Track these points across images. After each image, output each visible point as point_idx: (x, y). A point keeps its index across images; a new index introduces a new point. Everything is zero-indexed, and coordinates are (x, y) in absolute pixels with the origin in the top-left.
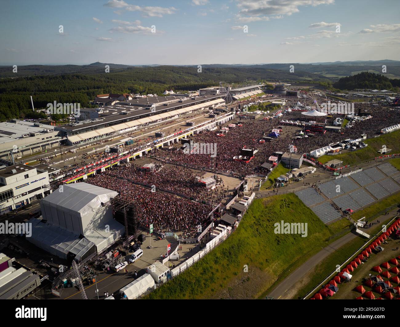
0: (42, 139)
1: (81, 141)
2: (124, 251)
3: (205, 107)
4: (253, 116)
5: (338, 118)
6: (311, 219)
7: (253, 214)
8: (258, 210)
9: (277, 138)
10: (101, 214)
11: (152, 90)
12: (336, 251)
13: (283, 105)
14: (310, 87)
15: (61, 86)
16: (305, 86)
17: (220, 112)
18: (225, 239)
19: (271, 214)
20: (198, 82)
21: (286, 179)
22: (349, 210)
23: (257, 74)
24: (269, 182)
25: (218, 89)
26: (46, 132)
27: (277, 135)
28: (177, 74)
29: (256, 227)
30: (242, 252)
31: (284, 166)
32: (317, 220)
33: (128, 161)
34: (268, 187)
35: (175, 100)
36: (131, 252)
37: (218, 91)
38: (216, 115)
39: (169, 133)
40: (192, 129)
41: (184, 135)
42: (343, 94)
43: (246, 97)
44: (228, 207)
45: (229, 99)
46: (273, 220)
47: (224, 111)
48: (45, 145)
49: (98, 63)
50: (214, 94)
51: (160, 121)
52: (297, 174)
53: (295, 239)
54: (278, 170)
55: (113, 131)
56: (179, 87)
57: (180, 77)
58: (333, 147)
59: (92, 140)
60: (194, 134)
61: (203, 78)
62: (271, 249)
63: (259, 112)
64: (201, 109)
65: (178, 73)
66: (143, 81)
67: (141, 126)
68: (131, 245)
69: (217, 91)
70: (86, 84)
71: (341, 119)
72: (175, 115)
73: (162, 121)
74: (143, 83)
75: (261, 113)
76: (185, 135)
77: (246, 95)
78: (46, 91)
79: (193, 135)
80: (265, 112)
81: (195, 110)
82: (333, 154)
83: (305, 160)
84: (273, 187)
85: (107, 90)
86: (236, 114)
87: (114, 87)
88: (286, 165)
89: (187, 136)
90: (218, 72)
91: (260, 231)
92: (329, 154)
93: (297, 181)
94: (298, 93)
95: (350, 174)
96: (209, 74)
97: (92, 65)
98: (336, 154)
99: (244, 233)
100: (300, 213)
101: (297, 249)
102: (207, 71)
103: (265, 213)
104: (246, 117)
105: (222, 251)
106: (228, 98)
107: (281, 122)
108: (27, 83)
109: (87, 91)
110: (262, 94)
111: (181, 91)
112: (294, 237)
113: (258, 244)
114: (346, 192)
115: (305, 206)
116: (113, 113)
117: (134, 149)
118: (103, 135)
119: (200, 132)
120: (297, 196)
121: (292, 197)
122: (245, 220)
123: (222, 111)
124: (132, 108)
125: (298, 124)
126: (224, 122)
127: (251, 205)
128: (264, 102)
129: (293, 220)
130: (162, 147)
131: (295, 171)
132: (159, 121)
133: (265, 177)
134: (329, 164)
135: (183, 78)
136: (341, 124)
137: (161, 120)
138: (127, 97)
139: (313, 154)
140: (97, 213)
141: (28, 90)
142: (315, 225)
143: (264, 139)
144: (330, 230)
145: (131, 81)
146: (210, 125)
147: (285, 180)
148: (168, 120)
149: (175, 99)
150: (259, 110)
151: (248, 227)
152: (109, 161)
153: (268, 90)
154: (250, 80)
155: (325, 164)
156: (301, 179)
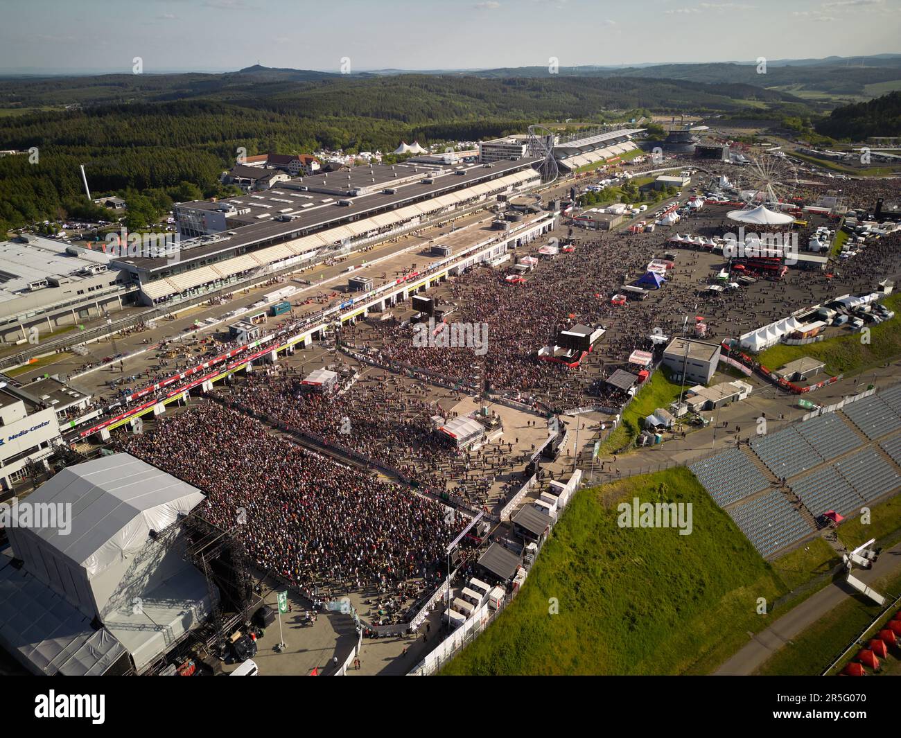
0: (78, 293)
1: (175, 294)
2: (208, 663)
3: (489, 194)
4: (602, 223)
5: (821, 229)
6: (728, 544)
7: (569, 539)
8: (585, 523)
9: (658, 288)
10: (150, 560)
11: (370, 141)
12: (788, 645)
13: (684, 185)
14: (758, 130)
15: (163, 132)
16: (746, 126)
17: (521, 214)
18: (482, 627)
19: (618, 533)
20: (485, 115)
21: (671, 420)
22: (833, 515)
23: (631, 92)
24: (624, 429)
25: (524, 143)
26: (89, 274)
27: (658, 279)
28: (435, 96)
29: (573, 578)
30: (528, 666)
31: (667, 378)
32: (744, 547)
33: (275, 357)
34: (619, 446)
35: (416, 177)
36: (228, 662)
37: (524, 147)
38: (509, 224)
39: (384, 279)
40: (444, 264)
41: (422, 280)
42: (838, 154)
43: (593, 161)
44: (505, 515)
45: (550, 169)
46: (624, 554)
47: (531, 211)
48: (86, 308)
49: (257, 68)
50: (513, 159)
51: (372, 236)
52: (698, 403)
53: (678, 609)
54: (650, 392)
55: (253, 264)
56: (437, 132)
57: (442, 102)
58: (801, 320)
59: (202, 292)
60: (450, 275)
61: (498, 104)
62: (609, 648)
63: (620, 208)
64: (478, 198)
65: (438, 92)
66: (355, 114)
67: (326, 250)
68: (232, 640)
69: (521, 148)
70: (220, 128)
71: (829, 232)
72: (412, 218)
73: (379, 236)
74: (353, 122)
75: (626, 211)
76: (426, 281)
77: (594, 157)
78: (129, 144)
79: (446, 278)
80: (635, 210)
81: (462, 203)
82: (802, 342)
83: (725, 359)
84: (634, 446)
85: (267, 143)
86: (562, 214)
87: (284, 133)
88: (673, 373)
89: (432, 283)
90: (534, 89)
91: (584, 590)
92: (790, 341)
93: (698, 424)
94: (724, 151)
95: (841, 405)
96: (512, 94)
97: (242, 74)
98: (809, 341)
99: (537, 604)
100: (699, 529)
101: (682, 642)
102: (509, 88)
103: (604, 533)
104: (586, 224)
105: (470, 666)
106: (549, 165)
107: (674, 239)
108: (90, 124)
109: (220, 144)
110: (633, 154)
111: (442, 143)
112: (675, 604)
113: (575, 632)
114: (827, 459)
115: (713, 504)
116: (260, 217)
117: (288, 329)
118: (229, 277)
119: (467, 270)
120: (694, 476)
121: (679, 479)
122: (546, 559)
123: (527, 211)
124: (308, 201)
125: (715, 245)
126: (529, 239)
127: (567, 512)
128: (636, 177)
129: (677, 549)
130: (366, 315)
131: (696, 395)
132: (371, 234)
133: (613, 414)
134: (787, 374)
135: (450, 106)
136: (828, 246)
137: (376, 232)
138: (307, 163)
139: (748, 344)
140: (137, 562)
141: (90, 143)
142: (738, 563)
143: (625, 292)
144: (776, 578)
145: (326, 115)
146: (491, 249)
147: (667, 425)
148: (393, 231)
149: (415, 173)
150: (623, 201)
151: (551, 582)
152: (222, 363)
153: (650, 140)
154: (611, 109)
155: (778, 372)
156: (709, 419)
